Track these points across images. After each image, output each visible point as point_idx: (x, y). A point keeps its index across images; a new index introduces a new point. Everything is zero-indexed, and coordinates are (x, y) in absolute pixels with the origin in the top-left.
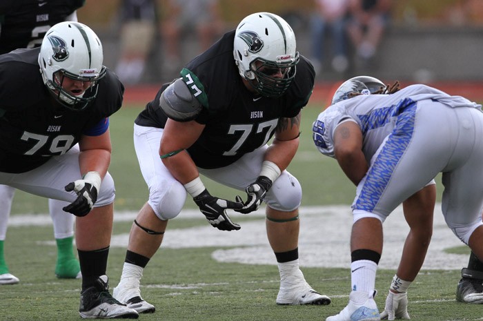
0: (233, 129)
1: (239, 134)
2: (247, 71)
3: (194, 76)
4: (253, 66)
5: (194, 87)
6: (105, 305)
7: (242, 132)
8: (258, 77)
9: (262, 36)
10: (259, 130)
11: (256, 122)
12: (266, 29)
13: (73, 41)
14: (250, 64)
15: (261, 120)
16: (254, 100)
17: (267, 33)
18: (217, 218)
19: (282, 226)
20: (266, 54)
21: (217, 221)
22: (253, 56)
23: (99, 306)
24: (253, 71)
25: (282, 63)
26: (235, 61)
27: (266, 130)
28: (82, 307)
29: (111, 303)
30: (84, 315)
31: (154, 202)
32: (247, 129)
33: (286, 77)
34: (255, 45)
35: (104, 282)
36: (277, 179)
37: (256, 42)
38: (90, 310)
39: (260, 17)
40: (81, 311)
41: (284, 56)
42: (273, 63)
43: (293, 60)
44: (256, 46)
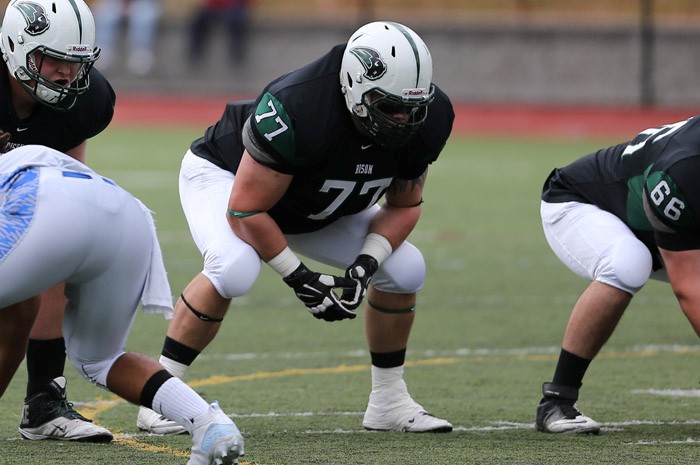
0: (329, 185)
1: (335, 192)
2: (358, 105)
3: (277, 103)
4: (366, 99)
5: (278, 120)
6: (61, 421)
7: (341, 191)
8: (373, 115)
9: (385, 57)
10: (364, 191)
11: (361, 179)
12: (393, 48)
13: (54, 5)
14: (363, 96)
15: (369, 178)
16: (363, 148)
17: (393, 54)
18: (321, 303)
19: (390, 318)
20: (388, 84)
21: (322, 307)
22: (369, 85)
23: (54, 421)
24: (366, 105)
25: (410, 99)
26: (341, 86)
27: (372, 191)
28: (27, 421)
29: (71, 418)
30: (28, 433)
31: (214, 272)
32: (347, 187)
33: (411, 120)
34: (374, 68)
35: (59, 387)
36: (387, 259)
37: (376, 64)
38: (38, 426)
39: (387, 28)
40: (23, 426)
41: (414, 90)
42: (397, 99)
43: (426, 97)
44: (376, 70)
